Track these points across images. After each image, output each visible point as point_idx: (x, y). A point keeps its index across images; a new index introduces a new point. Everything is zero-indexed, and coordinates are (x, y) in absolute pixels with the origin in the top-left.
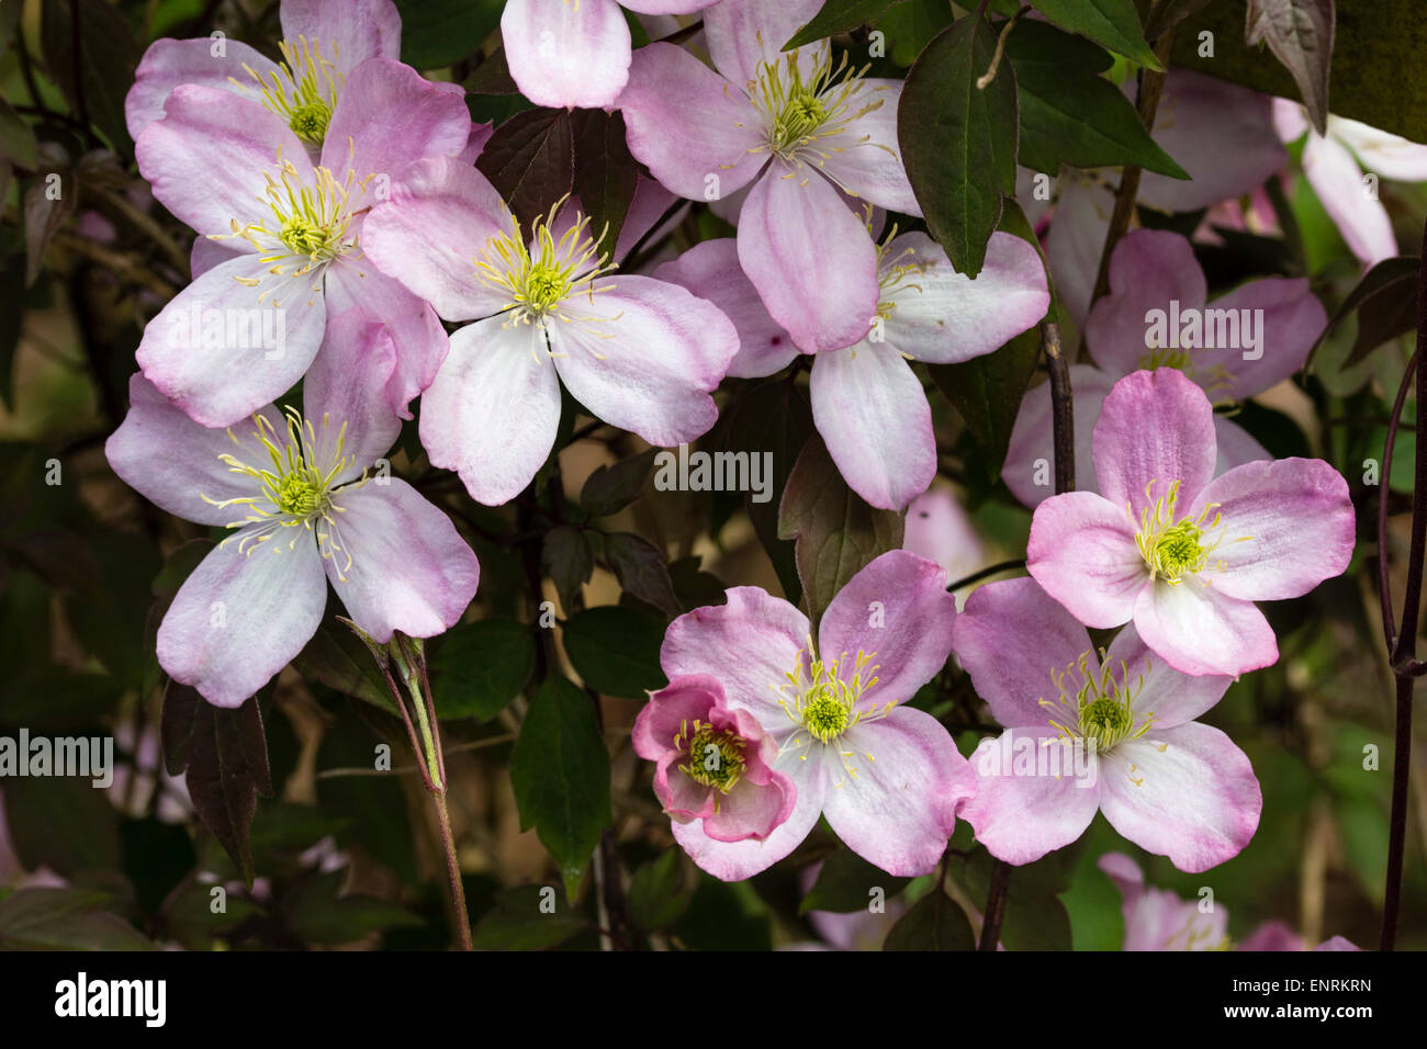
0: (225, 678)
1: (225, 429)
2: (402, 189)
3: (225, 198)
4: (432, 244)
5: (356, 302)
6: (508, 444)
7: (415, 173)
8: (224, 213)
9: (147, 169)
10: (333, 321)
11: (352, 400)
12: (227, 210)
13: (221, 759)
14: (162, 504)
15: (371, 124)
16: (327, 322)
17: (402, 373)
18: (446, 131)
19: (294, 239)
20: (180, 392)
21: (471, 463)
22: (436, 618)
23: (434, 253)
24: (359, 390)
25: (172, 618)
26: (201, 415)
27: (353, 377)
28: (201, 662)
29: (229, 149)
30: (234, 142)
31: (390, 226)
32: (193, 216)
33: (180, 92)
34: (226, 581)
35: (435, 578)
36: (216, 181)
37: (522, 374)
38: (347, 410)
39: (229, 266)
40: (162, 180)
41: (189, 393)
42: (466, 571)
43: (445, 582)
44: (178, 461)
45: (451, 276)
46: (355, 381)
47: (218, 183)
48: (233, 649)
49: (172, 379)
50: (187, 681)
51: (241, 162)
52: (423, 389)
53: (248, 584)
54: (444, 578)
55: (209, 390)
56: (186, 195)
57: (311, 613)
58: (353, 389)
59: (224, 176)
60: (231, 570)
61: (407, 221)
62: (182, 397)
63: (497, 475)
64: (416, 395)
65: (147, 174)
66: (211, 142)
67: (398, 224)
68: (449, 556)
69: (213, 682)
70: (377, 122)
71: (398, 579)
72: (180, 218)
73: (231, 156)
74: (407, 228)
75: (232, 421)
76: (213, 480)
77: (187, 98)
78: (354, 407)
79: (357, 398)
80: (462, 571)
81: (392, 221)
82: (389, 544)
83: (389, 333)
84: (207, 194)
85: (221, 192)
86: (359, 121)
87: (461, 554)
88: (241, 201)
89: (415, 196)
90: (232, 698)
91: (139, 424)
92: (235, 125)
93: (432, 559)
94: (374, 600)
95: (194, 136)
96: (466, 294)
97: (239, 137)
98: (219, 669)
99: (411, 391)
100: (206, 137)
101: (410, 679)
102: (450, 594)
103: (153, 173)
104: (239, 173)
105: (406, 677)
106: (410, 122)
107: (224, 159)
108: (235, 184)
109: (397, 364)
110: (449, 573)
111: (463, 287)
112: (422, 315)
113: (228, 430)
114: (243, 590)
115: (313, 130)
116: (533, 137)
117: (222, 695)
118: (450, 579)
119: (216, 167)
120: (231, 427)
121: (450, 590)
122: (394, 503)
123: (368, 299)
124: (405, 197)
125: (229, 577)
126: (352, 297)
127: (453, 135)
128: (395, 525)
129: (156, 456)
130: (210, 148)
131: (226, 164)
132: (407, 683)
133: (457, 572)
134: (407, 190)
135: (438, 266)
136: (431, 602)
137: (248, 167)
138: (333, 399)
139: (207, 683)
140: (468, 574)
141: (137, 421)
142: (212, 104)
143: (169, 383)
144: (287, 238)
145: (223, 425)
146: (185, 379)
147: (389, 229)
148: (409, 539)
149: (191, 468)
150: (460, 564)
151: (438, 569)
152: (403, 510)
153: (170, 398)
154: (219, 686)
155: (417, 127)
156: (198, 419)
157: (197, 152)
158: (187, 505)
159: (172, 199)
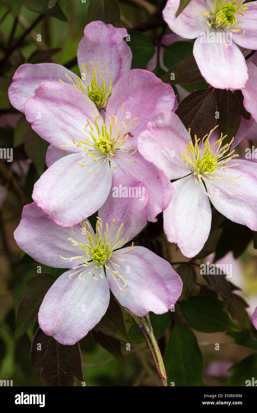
0: (67, 332)
1: (71, 227)
2: (153, 124)
3: (63, 130)
4: (162, 148)
5: (124, 172)
6: (194, 231)
7: (159, 117)
8: (63, 136)
9: (29, 118)
10: (115, 180)
11: (124, 214)
12: (64, 135)
13: (59, 366)
14: (38, 259)
15: (130, 97)
16: (112, 181)
17: (151, 203)
18: (164, 100)
19: (101, 147)
20: (52, 212)
21: (182, 240)
22: (164, 305)
23: (163, 151)
24: (128, 210)
25: (44, 308)
26: (59, 221)
27: (126, 204)
28: (57, 326)
29: (65, 109)
30: (67, 106)
31: (148, 140)
32: (50, 137)
33: (43, 85)
34: (65, 292)
35: (163, 289)
36: (60, 123)
37: (196, 202)
38: (121, 218)
39: (67, 158)
40: (36, 123)
41: (55, 212)
42: (177, 285)
43: (167, 290)
44: (45, 241)
45: (169, 161)
46: (127, 206)
47: (61, 124)
48: (70, 320)
49: (49, 207)
50: (50, 335)
51: (70, 114)
52: (163, 209)
53: (75, 292)
54: (167, 289)
55: (63, 211)
56: (47, 128)
57: (104, 304)
58: (125, 210)
59: (63, 120)
60: (67, 286)
61: (154, 138)
62: (52, 214)
63: (191, 245)
64: (160, 211)
65: (29, 120)
66: (57, 106)
67: (150, 139)
68: (169, 279)
69: (61, 334)
70: (133, 96)
71: (145, 289)
72: (44, 139)
73: (66, 112)
74: (154, 141)
75: (74, 224)
76: (59, 249)
77: (47, 87)
78: (124, 217)
79: (127, 213)
80: (175, 286)
81: (148, 138)
82: (139, 274)
83: (143, 185)
84: (56, 128)
85: (62, 127)
86: (124, 96)
87: (175, 279)
88: (71, 131)
89: (157, 127)
90: (70, 341)
91: (26, 226)
92: (67, 98)
93: (161, 281)
94: (135, 299)
95: (49, 104)
96: (173, 168)
97: (69, 103)
98: (64, 329)
99: (158, 210)
100: (54, 104)
101: (150, 331)
102: (170, 296)
103: (32, 119)
104: (70, 119)
105: (148, 331)
106: (149, 96)
107: (62, 113)
108: (68, 124)
109: (149, 199)
110: (169, 287)
111: (173, 165)
112: (158, 178)
113: (72, 228)
114: (73, 295)
115: (98, 101)
116: (199, 102)
117: (65, 340)
118: (169, 289)
119: (59, 117)
120: (73, 226)
121: (169, 293)
122: (141, 257)
123: (130, 171)
124: (153, 128)
125: (66, 290)
126: (123, 170)
127: (167, 102)
128: (142, 266)
129: (36, 239)
130: (57, 109)
131: (64, 115)
132: (149, 333)
133: (173, 286)
134: (155, 125)
135: (165, 157)
136: (161, 298)
137: (73, 116)
138: (114, 213)
139: (59, 335)
140: (177, 287)
141: (25, 224)
142: (57, 90)
143: (48, 208)
144: (99, 146)
145: (70, 226)
146: (54, 207)
147: (147, 142)
148: (149, 272)
149: (50, 244)
150: (174, 282)
151: (164, 285)
152: (145, 260)
153: (47, 215)
154: (64, 336)
155: (152, 98)
156: (58, 223)
157: (51, 110)
158: (48, 260)
159: (41, 130)
